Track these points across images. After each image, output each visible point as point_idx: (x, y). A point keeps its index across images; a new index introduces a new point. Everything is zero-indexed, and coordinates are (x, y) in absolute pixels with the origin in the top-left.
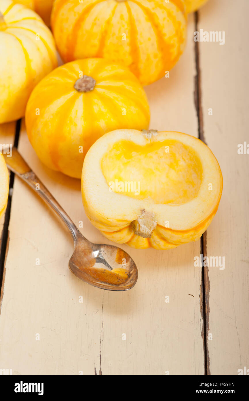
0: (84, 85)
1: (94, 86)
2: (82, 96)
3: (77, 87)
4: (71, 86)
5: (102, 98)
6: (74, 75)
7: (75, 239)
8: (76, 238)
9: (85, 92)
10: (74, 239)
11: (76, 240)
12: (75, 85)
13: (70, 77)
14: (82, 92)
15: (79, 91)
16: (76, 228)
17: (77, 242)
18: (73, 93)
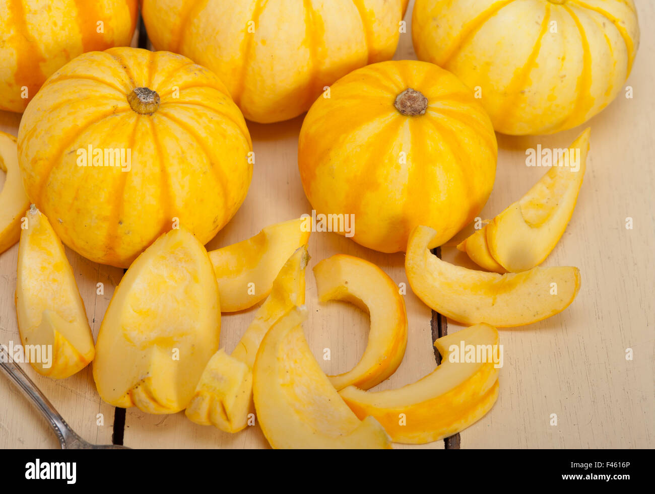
0: (408, 104)
1: (425, 108)
2: (407, 122)
3: (399, 106)
4: (390, 104)
5: (440, 128)
6: (392, 86)
7: (63, 440)
8: (63, 438)
9: (413, 115)
10: (60, 441)
11: (64, 442)
12: (395, 103)
13: (386, 88)
14: (407, 115)
15: (402, 113)
16: (63, 421)
17: (65, 445)
18: (393, 115)
